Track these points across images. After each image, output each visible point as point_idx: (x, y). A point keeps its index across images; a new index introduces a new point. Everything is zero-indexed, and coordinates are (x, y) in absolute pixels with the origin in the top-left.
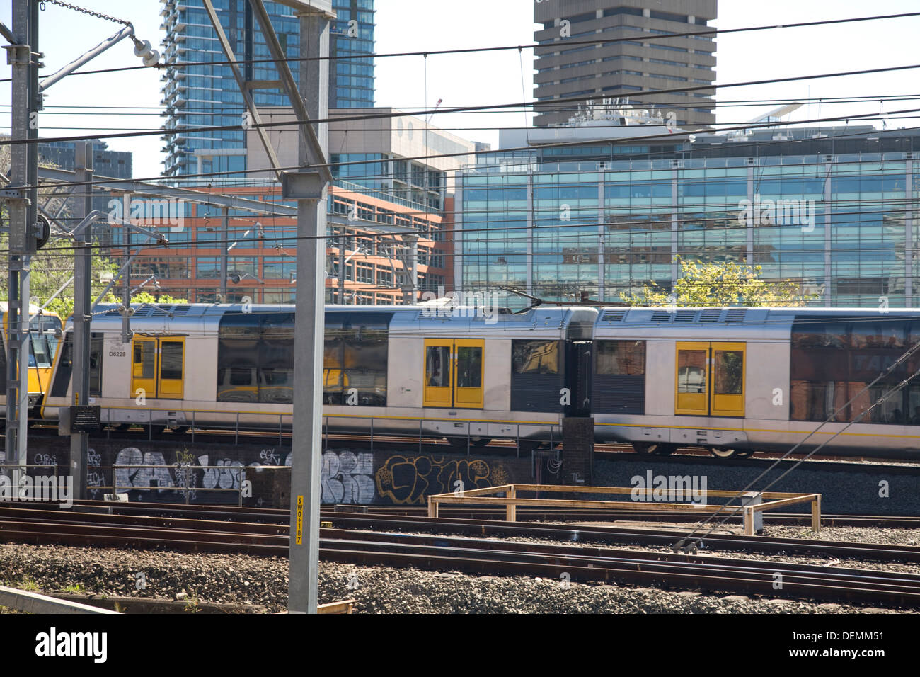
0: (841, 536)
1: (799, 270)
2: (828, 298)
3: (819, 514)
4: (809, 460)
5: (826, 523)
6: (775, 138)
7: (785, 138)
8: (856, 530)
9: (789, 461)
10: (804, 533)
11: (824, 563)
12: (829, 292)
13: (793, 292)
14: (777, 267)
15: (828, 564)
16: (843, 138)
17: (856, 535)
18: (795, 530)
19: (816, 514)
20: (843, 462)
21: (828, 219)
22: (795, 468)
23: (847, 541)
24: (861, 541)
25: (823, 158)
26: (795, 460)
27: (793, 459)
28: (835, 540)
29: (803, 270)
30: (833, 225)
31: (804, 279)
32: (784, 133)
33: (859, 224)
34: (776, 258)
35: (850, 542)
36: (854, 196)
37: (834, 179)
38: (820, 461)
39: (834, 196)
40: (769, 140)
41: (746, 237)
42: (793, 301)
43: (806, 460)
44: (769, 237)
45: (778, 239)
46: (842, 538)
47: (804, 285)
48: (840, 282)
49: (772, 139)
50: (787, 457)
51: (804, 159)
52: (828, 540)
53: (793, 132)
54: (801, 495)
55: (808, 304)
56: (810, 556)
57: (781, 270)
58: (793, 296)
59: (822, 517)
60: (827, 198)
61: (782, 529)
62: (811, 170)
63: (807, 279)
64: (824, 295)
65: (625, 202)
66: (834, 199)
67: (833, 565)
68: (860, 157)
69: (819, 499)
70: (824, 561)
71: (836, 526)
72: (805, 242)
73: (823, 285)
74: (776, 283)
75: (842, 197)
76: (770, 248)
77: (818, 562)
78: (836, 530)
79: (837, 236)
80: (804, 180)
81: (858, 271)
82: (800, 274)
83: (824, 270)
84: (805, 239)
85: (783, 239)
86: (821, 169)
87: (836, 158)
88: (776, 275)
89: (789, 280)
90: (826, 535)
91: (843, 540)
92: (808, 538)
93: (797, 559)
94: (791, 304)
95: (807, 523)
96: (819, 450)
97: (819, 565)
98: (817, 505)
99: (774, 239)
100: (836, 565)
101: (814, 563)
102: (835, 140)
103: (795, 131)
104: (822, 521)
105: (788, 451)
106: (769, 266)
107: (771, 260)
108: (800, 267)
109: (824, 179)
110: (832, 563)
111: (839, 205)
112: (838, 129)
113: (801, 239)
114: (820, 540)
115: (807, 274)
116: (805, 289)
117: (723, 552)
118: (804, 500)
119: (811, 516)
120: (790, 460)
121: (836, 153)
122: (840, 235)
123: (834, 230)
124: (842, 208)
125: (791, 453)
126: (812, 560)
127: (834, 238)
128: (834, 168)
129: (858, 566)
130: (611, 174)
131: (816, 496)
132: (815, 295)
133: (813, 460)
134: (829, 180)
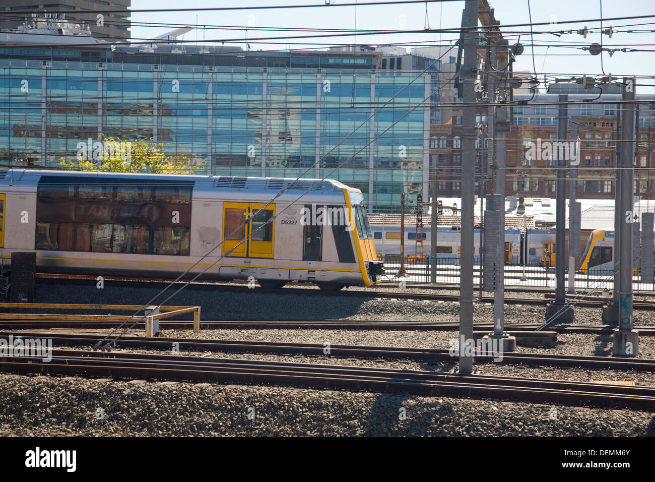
0: (213, 335)
1: (190, 148)
2: (209, 168)
3: (199, 321)
4: (193, 283)
5: (203, 327)
6: (173, 52)
7: (180, 52)
8: (224, 331)
9: (179, 284)
10: (188, 334)
11: (201, 355)
12: (210, 164)
13: (186, 164)
14: (174, 145)
15: (204, 356)
16: (221, 54)
17: (223, 335)
18: (182, 332)
19: (197, 321)
20: (216, 284)
21: (210, 112)
22: (184, 288)
23: (217, 339)
24: (227, 339)
25: (207, 68)
26: (184, 283)
27: (182, 282)
28: (209, 338)
29: (192, 148)
30: (214, 117)
31: (193, 154)
32: (179, 48)
33: (231, 116)
34: (174, 138)
35: (219, 340)
36: (228, 97)
37: (214, 84)
38: (201, 283)
39: (214, 95)
40: (169, 53)
41: (152, 122)
42: (185, 170)
43: (191, 283)
44: (169, 123)
45: (175, 125)
46: (214, 337)
47: (193, 159)
48: (218, 157)
49: (171, 52)
50: (178, 281)
51: (194, 68)
52: (204, 339)
53: (186, 48)
54: (187, 308)
55: (196, 172)
56: (191, 350)
57: (177, 147)
58: (185, 166)
59: (201, 323)
60: (210, 97)
61: (172, 332)
62: (198, 76)
63: (195, 155)
64: (206, 166)
65: (63, 92)
66: (214, 98)
67: (207, 356)
68: (232, 69)
69: (199, 310)
70: (201, 353)
71: (209, 329)
72: (194, 128)
73: (206, 159)
74: (174, 156)
75: (220, 97)
76: (170, 131)
77: (196, 354)
78: (210, 332)
79: (216, 124)
80: (194, 83)
81: (230, 150)
82: (190, 151)
83: (207, 148)
84: (194, 125)
85: (178, 125)
86: (205, 76)
87: (216, 68)
88: (173, 150)
89: (183, 155)
90: (203, 335)
91: (214, 338)
92: (191, 338)
93: (182, 353)
94: (184, 172)
95: (190, 327)
96: (200, 276)
97: (197, 356)
98: (197, 314)
99: (172, 125)
100: (209, 356)
101: (194, 355)
102: (215, 56)
103: (187, 48)
104: (200, 325)
105: (179, 277)
106: (169, 144)
107: (170, 140)
108: (191, 146)
109: (207, 84)
110: (206, 355)
111: (218, 102)
112: (217, 48)
113: (191, 125)
114: (199, 339)
115: (195, 151)
116: (194, 161)
117: (130, 349)
118: (189, 311)
119: (193, 323)
120: (180, 282)
121: (216, 65)
122: (218, 124)
123: (214, 120)
124: (220, 105)
125: (180, 279)
126: (192, 353)
127: (214, 126)
128: (215, 76)
129: (224, 356)
130: (52, 71)
131: (198, 308)
132: (201, 167)
133: (196, 283)
134: (211, 85)
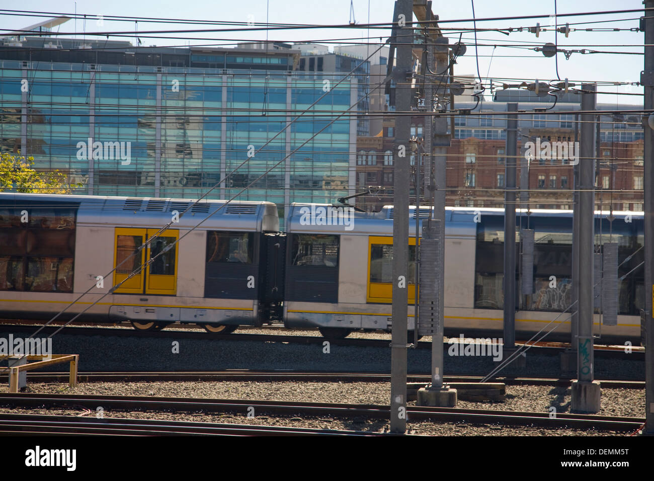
0: (94, 390)
1: (66, 162)
2: (91, 187)
3: (76, 372)
4: (70, 326)
5: (81, 380)
6: (46, 46)
7: (55, 47)
8: (106, 385)
9: (53, 327)
10: (62, 389)
11: (77, 414)
12: (92, 181)
13: (61, 181)
14: (47, 159)
15: (81, 415)
16: (105, 50)
17: (106, 389)
18: (55, 386)
19: (74, 372)
20: (98, 327)
21: (92, 119)
22: (58, 333)
23: (98, 394)
24: (110, 394)
25: (88, 66)
26: (58, 326)
27: (56, 325)
28: (88, 393)
29: (70, 162)
30: (96, 125)
31: (71, 170)
32: (54, 41)
33: (117, 125)
34: (47, 151)
35: (101, 395)
36: (114, 101)
37: (97, 86)
38: (80, 326)
39: (97, 99)
40: (41, 48)
41: (20, 131)
42: (61, 189)
43: (67, 326)
44: (41, 132)
45: (49, 135)
46: (94, 392)
47: (71, 176)
48: (102, 174)
49: (43, 46)
50: (50, 324)
51: (72, 66)
52: (82, 394)
53: (62, 42)
54: (62, 356)
55: (74, 192)
56: (66, 408)
57: (50, 162)
58: (61, 185)
59: (78, 374)
60: (91, 101)
61: (43, 386)
62: (77, 76)
63: (74, 170)
64: (87, 184)
66: (97, 102)
67: (85, 415)
68: (120, 68)
69: (76, 358)
70: (78, 412)
71: (89, 382)
72: (72, 138)
73: (87, 176)
74: (46, 172)
75: (104, 101)
76: (42, 141)
77: (72, 413)
78: (90, 385)
79: (99, 134)
80: (72, 84)
81: (116, 165)
82: (67, 166)
83: (88, 163)
84: (72, 135)
85: (53, 135)
86: (86, 76)
87: (99, 67)
88: (46, 165)
89: (58, 170)
90: (81, 390)
91: (95, 393)
92: (65, 393)
93: (55, 411)
94: (59, 192)
95: (65, 380)
96: (78, 317)
97: (73, 415)
98: (74, 364)
99: (45, 134)
100: (87, 415)
101: (69, 414)
102: (98, 52)
103: (64, 42)
104: (78, 378)
105: (52, 318)
106: (41, 158)
107: (43, 153)
108: (68, 160)
109: (88, 85)
110: (84, 414)
111: (101, 108)
112: (101, 42)
113: (68, 135)
114: (76, 394)
115: (73, 166)
116: (72, 178)
118: (64, 360)
119: (69, 374)
120: (54, 326)
121: (99, 63)
122: (102, 134)
123: (97, 129)
124: (104, 110)
125: (54, 320)
126: (67, 412)
127: (97, 136)
128: (98, 76)
129: (106, 415)
131: (75, 357)
132: (80, 184)
133: (73, 326)
134: (93, 86)
